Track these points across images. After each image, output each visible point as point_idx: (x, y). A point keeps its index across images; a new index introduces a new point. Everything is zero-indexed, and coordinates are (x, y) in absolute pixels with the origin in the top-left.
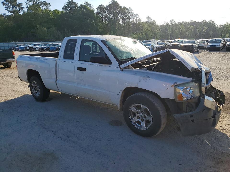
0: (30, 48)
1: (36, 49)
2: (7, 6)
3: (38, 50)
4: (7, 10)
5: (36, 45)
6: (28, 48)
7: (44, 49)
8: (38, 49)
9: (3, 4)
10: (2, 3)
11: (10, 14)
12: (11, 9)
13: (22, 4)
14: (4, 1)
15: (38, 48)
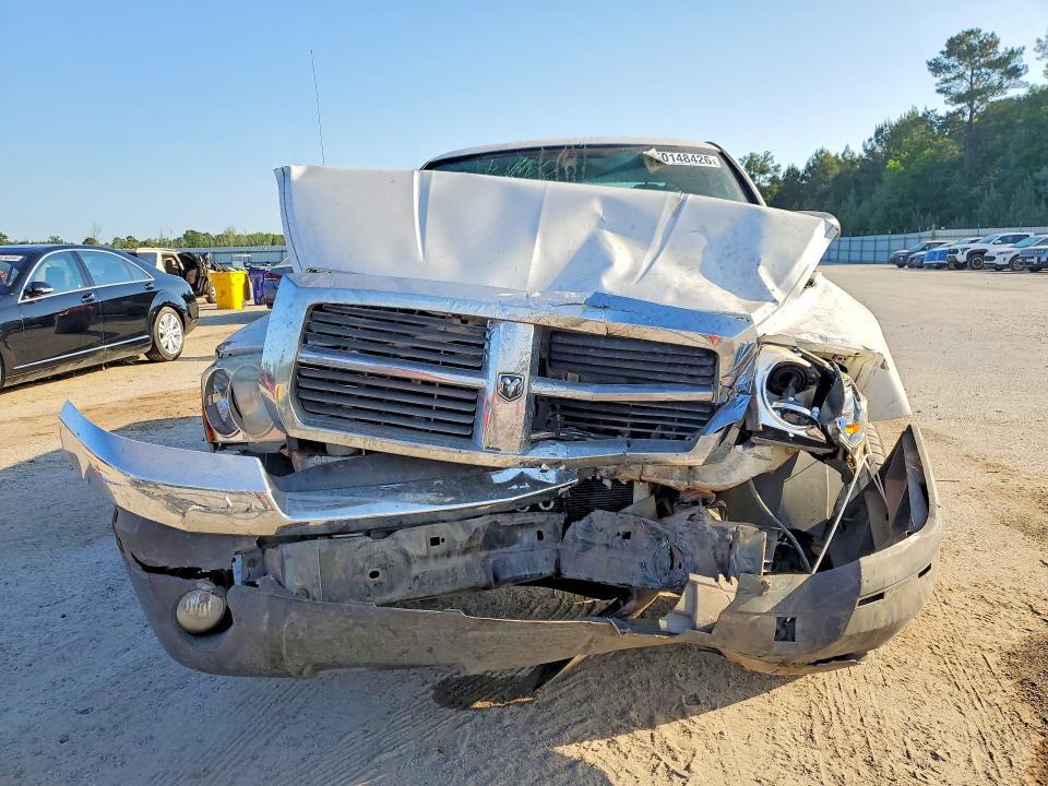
0: (972, 254)
1: (999, 261)
2: (948, 76)
3: (1007, 266)
4: (945, 92)
5: (1004, 240)
6: (961, 258)
7: (1035, 261)
8: (1007, 262)
9: (936, 67)
10: (930, 64)
11: (952, 109)
12: (962, 87)
13: (1020, 52)
14: (939, 55)
15: (1009, 257)
